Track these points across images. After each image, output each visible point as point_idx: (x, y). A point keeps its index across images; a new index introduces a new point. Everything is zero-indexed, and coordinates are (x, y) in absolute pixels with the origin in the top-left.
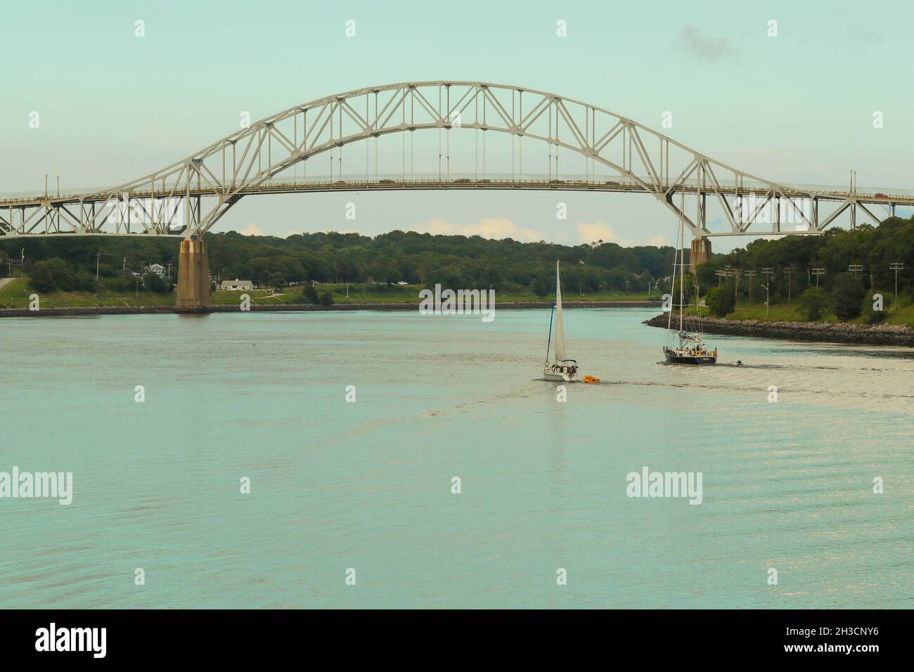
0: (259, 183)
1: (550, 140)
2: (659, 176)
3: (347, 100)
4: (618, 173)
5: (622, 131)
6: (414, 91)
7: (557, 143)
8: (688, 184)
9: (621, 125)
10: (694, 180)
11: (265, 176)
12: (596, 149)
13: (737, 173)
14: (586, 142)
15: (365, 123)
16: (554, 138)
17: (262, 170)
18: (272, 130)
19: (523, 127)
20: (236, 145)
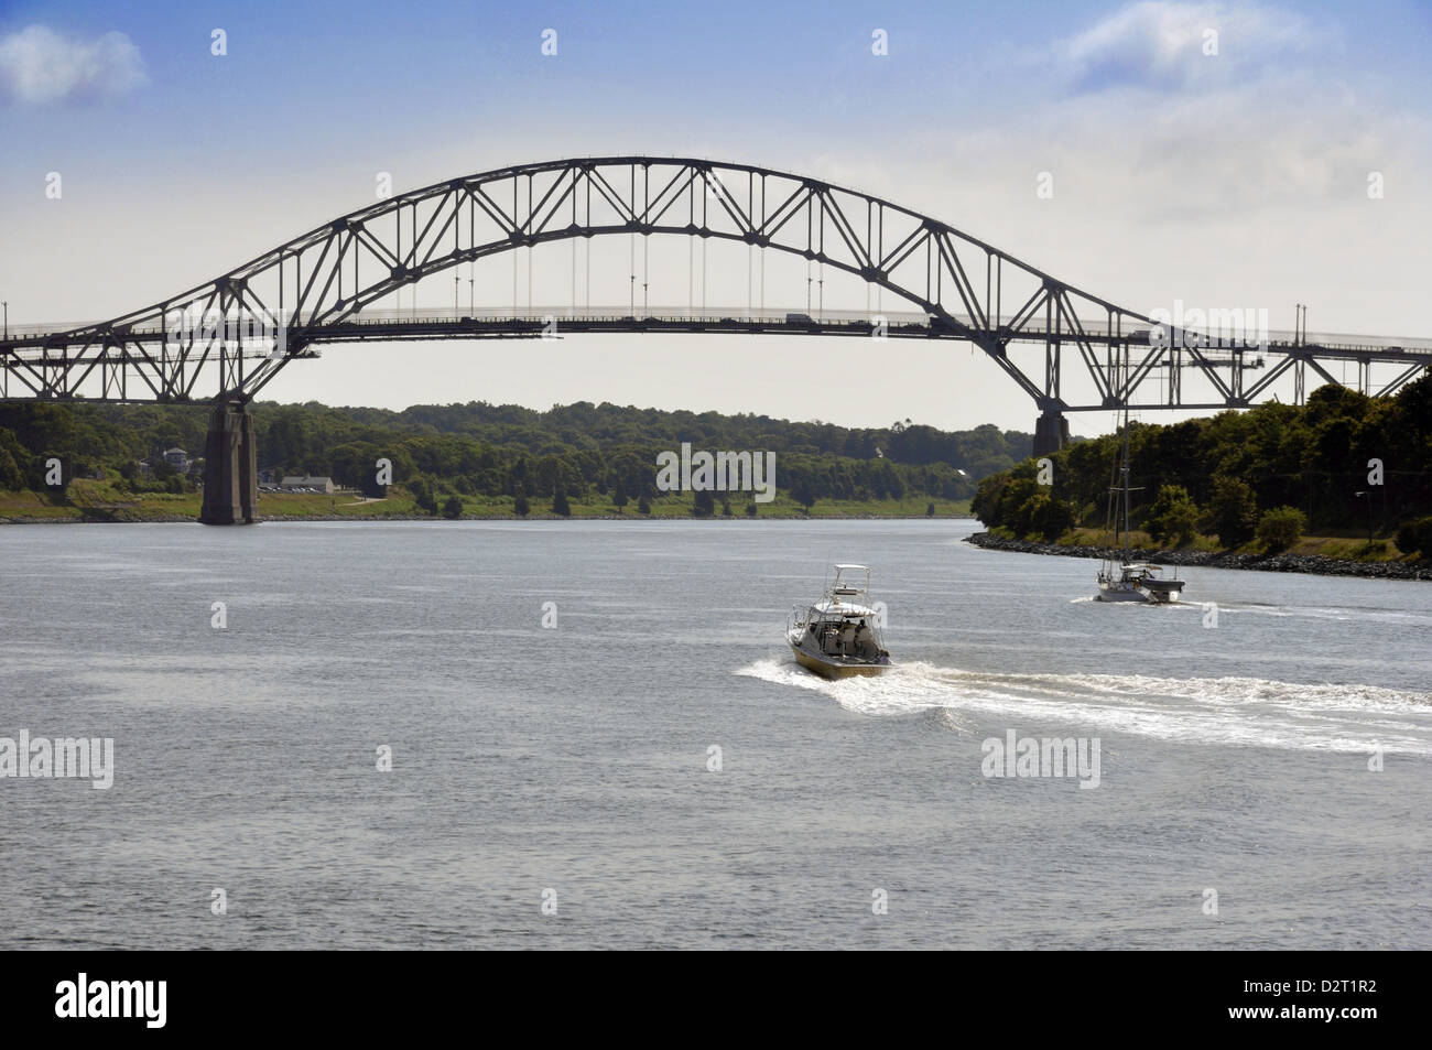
0: (339, 320)
1: (809, 255)
2: (985, 313)
3: (483, 187)
4: (920, 309)
5: (927, 240)
6: (591, 172)
7: (822, 258)
8: (1031, 326)
9: (925, 232)
10: (1041, 319)
11: (348, 307)
12: (884, 269)
13: (1110, 308)
14: (868, 257)
15: (512, 223)
16: (816, 250)
17: (344, 298)
18: (361, 234)
19: (767, 231)
20: (302, 257)
